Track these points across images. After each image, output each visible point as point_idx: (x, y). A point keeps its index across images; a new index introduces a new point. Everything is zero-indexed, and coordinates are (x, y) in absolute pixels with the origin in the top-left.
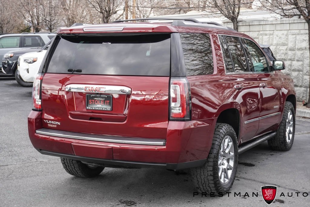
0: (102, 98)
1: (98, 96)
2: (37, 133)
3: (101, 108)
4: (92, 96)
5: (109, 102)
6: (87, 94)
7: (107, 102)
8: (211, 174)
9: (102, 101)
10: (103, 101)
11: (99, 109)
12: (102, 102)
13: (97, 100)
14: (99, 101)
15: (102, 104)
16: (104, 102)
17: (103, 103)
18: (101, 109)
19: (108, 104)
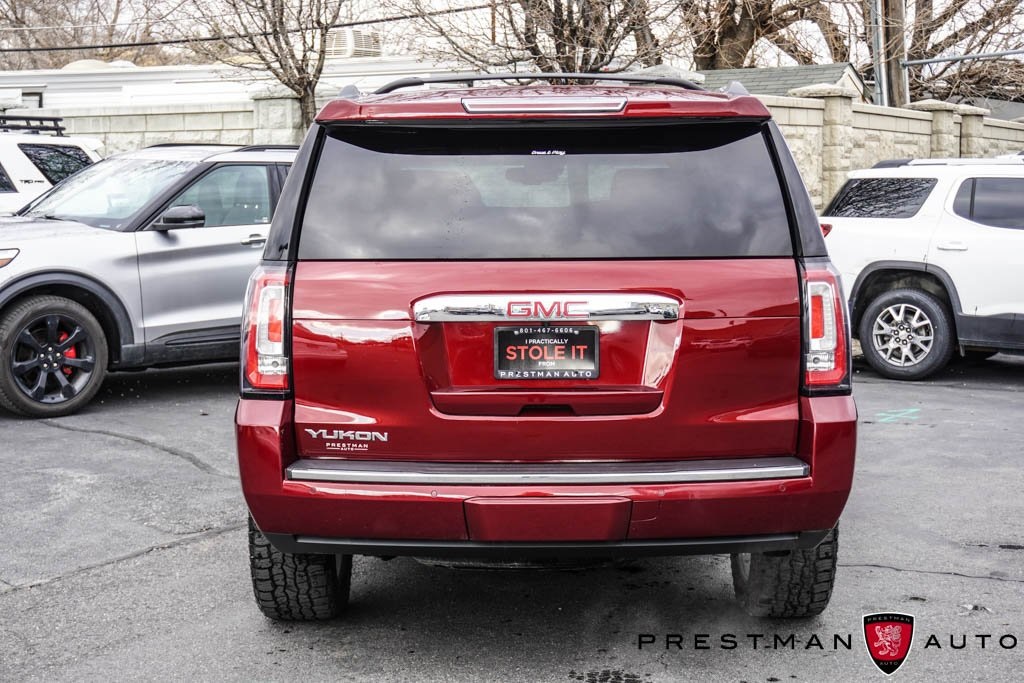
0: (561, 336)
1: (544, 331)
2: (294, 476)
3: (556, 371)
4: (520, 334)
5: (584, 350)
6: (501, 328)
7: (578, 351)
8: (826, 553)
9: (557, 348)
10: (563, 347)
11: (549, 374)
12: (557, 352)
13: (538, 345)
14: (545, 348)
15: (557, 357)
16: (567, 350)
17: (562, 355)
18: (557, 374)
19: (582, 357)
